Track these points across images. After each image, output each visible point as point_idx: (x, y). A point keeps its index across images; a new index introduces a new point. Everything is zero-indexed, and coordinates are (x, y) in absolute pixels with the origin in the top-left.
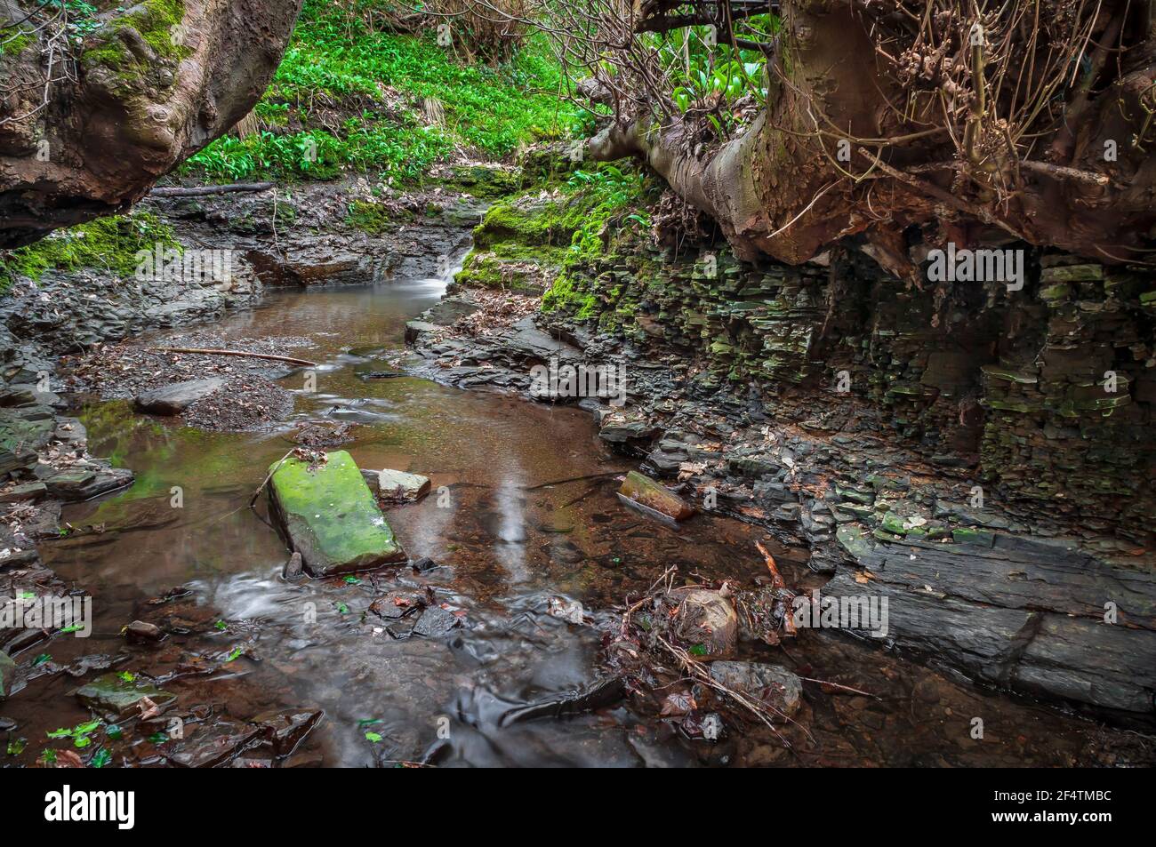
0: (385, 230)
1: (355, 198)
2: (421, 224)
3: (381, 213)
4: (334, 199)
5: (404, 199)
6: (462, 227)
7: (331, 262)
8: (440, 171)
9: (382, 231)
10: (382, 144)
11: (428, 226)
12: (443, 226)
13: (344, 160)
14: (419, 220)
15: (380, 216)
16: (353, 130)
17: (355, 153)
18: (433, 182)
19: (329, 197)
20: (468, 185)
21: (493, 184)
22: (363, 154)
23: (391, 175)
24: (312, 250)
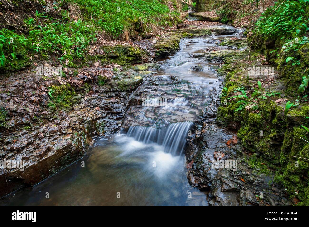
0: (76, 102)
1: (51, 84)
2: (97, 91)
3: (70, 90)
4: (35, 89)
5: (81, 75)
6: (127, 91)
7: (50, 154)
8: (95, 51)
9: (74, 103)
10: (54, 36)
11: (102, 92)
12: (114, 92)
13: (31, 51)
14: (94, 88)
15: (70, 92)
16: (32, 27)
17: (39, 45)
18: (92, 58)
19: (30, 88)
20: (115, 58)
21: (130, 56)
22: (44, 45)
23: (66, 58)
24: (31, 148)
